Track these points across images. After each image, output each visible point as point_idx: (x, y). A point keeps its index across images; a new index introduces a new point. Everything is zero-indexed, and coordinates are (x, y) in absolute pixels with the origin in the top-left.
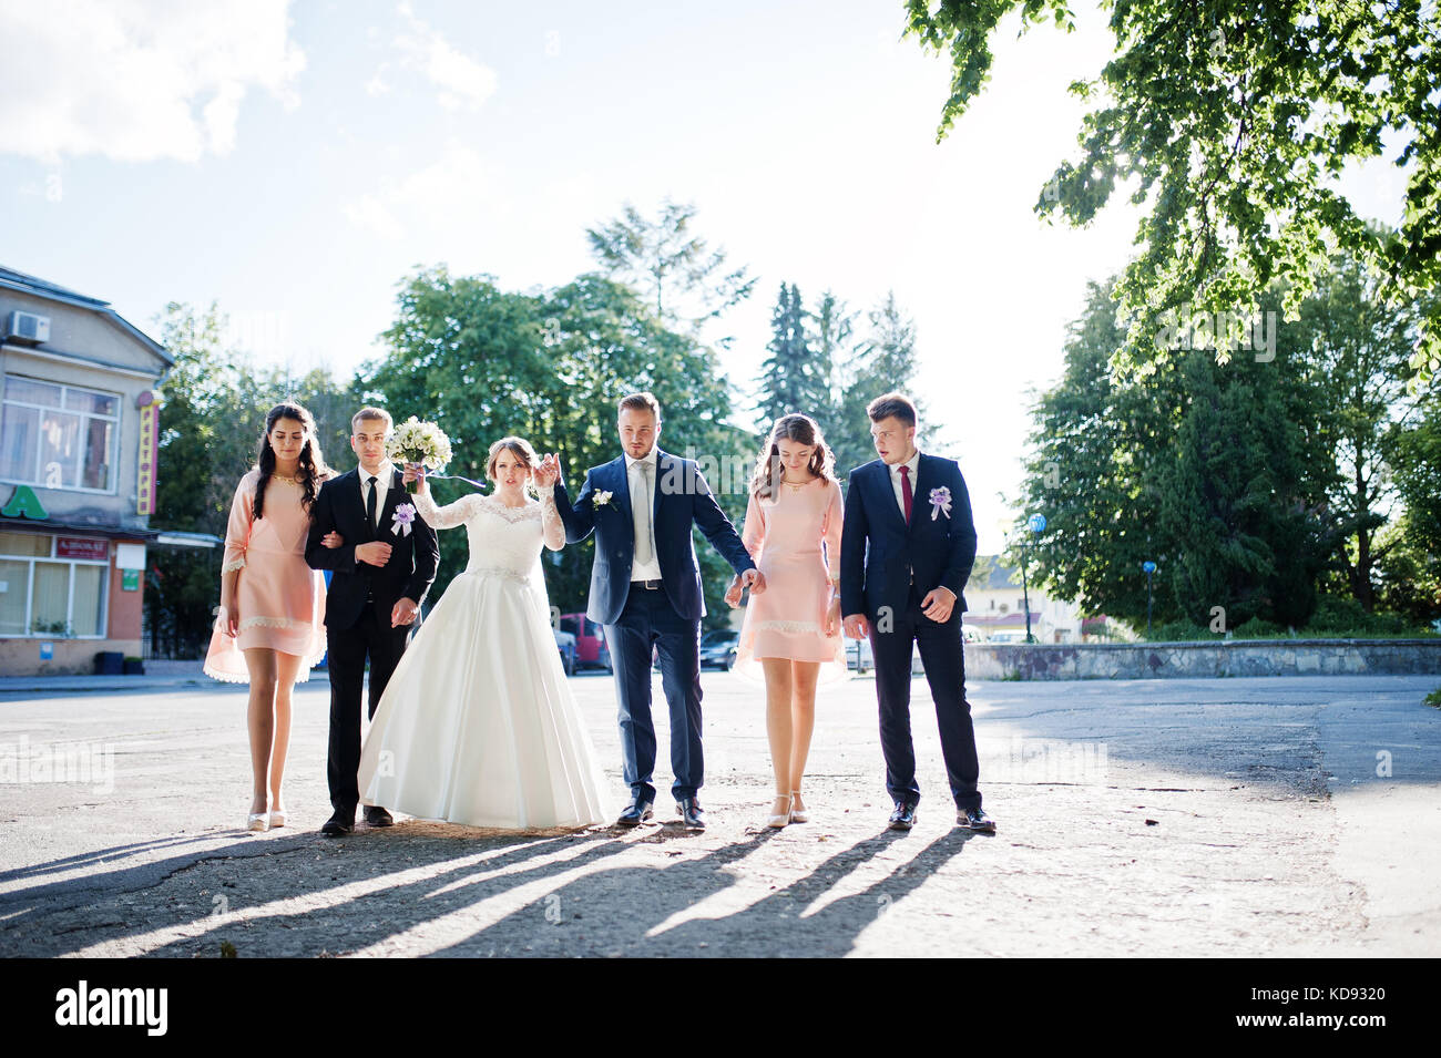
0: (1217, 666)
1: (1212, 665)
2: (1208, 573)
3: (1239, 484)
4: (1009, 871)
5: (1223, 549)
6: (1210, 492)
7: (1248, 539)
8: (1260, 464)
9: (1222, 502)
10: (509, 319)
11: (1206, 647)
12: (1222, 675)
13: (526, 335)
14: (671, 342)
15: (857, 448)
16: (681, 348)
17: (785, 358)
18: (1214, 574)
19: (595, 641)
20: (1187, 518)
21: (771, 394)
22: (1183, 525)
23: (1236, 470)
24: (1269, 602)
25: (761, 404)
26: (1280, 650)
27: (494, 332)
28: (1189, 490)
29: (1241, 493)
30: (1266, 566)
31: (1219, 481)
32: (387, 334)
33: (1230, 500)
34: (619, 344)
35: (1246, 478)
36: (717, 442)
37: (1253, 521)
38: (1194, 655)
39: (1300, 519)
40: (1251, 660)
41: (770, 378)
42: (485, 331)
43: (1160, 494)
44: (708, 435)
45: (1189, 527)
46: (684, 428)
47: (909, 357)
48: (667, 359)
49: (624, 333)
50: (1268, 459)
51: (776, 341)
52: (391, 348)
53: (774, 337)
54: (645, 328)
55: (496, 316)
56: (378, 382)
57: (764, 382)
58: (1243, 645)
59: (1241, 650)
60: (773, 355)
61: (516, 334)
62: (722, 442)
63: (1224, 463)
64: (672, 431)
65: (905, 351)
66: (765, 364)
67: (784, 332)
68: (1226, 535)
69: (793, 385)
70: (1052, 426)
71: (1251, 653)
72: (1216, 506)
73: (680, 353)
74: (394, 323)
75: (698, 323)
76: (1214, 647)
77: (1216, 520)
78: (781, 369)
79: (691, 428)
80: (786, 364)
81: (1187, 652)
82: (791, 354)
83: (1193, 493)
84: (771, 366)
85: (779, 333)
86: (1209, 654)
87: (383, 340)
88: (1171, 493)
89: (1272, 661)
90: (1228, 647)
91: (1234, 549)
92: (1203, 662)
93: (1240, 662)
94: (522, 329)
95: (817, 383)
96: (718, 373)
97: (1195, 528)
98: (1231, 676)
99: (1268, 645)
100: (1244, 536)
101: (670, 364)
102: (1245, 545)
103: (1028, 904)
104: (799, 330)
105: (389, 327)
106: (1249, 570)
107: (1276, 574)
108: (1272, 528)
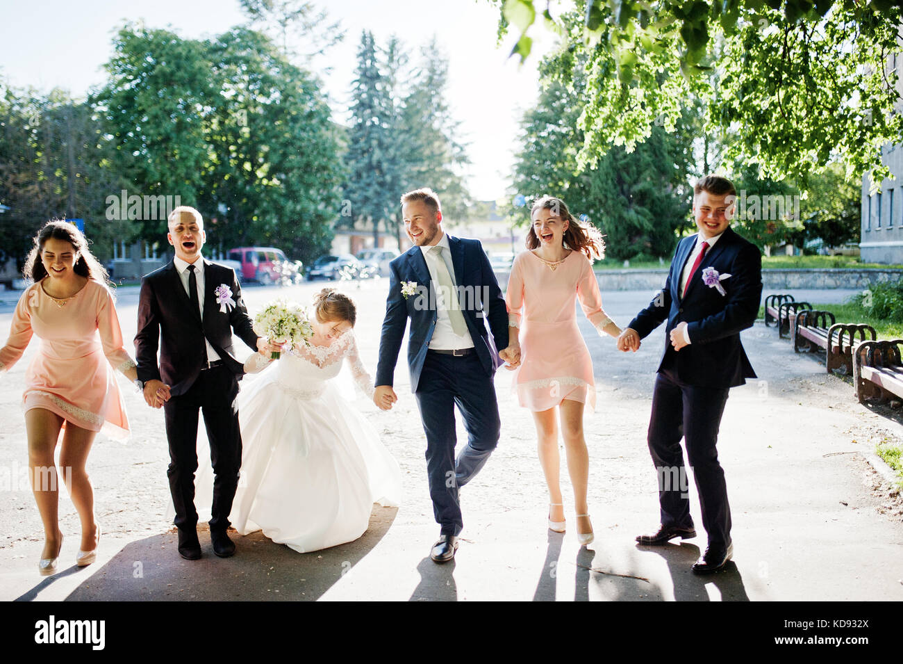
0: (619, 285)
1: (616, 284)
2: (617, 228)
3: (636, 176)
4: (510, 456)
5: (625, 214)
6: (620, 181)
7: (639, 209)
8: (648, 165)
9: (625, 187)
10: (187, 58)
11: (613, 274)
12: (621, 290)
13: (200, 69)
14: (294, 72)
15: (410, 138)
16: (300, 77)
17: (365, 79)
18: (620, 228)
19: (252, 266)
20: (606, 197)
21: (357, 102)
22: (603, 201)
23: (634, 168)
24: (649, 245)
25: (350, 109)
26: (652, 276)
27: (179, 67)
28: (607, 179)
29: (636, 182)
30: (648, 225)
31: (624, 175)
32: (106, 66)
33: (630, 186)
34: (260, 73)
35: (639, 173)
36: (324, 138)
37: (643, 197)
38: (606, 278)
39: (668, 197)
40: (637, 282)
41: (356, 92)
42: (173, 66)
43: (590, 181)
44: (318, 133)
45: (606, 201)
46: (303, 129)
47: (444, 77)
48: (292, 84)
49: (264, 67)
50: (653, 161)
51: (360, 68)
52: (109, 74)
53: (358, 65)
54: (276, 62)
55: (179, 56)
56: (101, 98)
57: (352, 94)
58: (633, 273)
59: (632, 276)
60: (358, 77)
61: (193, 68)
62: (328, 138)
63: (627, 164)
64: (297, 131)
65: (442, 73)
66: (352, 83)
67: (364, 62)
68: (626, 206)
69: (371, 97)
70: (531, 131)
71: (637, 277)
72: (622, 190)
73: (300, 80)
74: (110, 58)
75: (310, 57)
76: (617, 274)
77: (622, 197)
78: (363, 87)
79: (308, 129)
80: (366, 83)
81: (602, 277)
82: (370, 76)
83: (610, 182)
84: (356, 84)
85: (361, 63)
86: (614, 278)
87: (104, 69)
88: (598, 181)
89: (648, 281)
90: (625, 274)
91: (631, 215)
92: (611, 283)
93: (631, 283)
94: (197, 64)
95: (386, 95)
96: (323, 91)
97: (610, 202)
98: (626, 290)
99: (646, 273)
100: (637, 207)
101: (294, 88)
102: (637, 212)
103: (519, 477)
104: (373, 60)
105: (107, 61)
106: (639, 226)
107: (654, 230)
108: (653, 201)
